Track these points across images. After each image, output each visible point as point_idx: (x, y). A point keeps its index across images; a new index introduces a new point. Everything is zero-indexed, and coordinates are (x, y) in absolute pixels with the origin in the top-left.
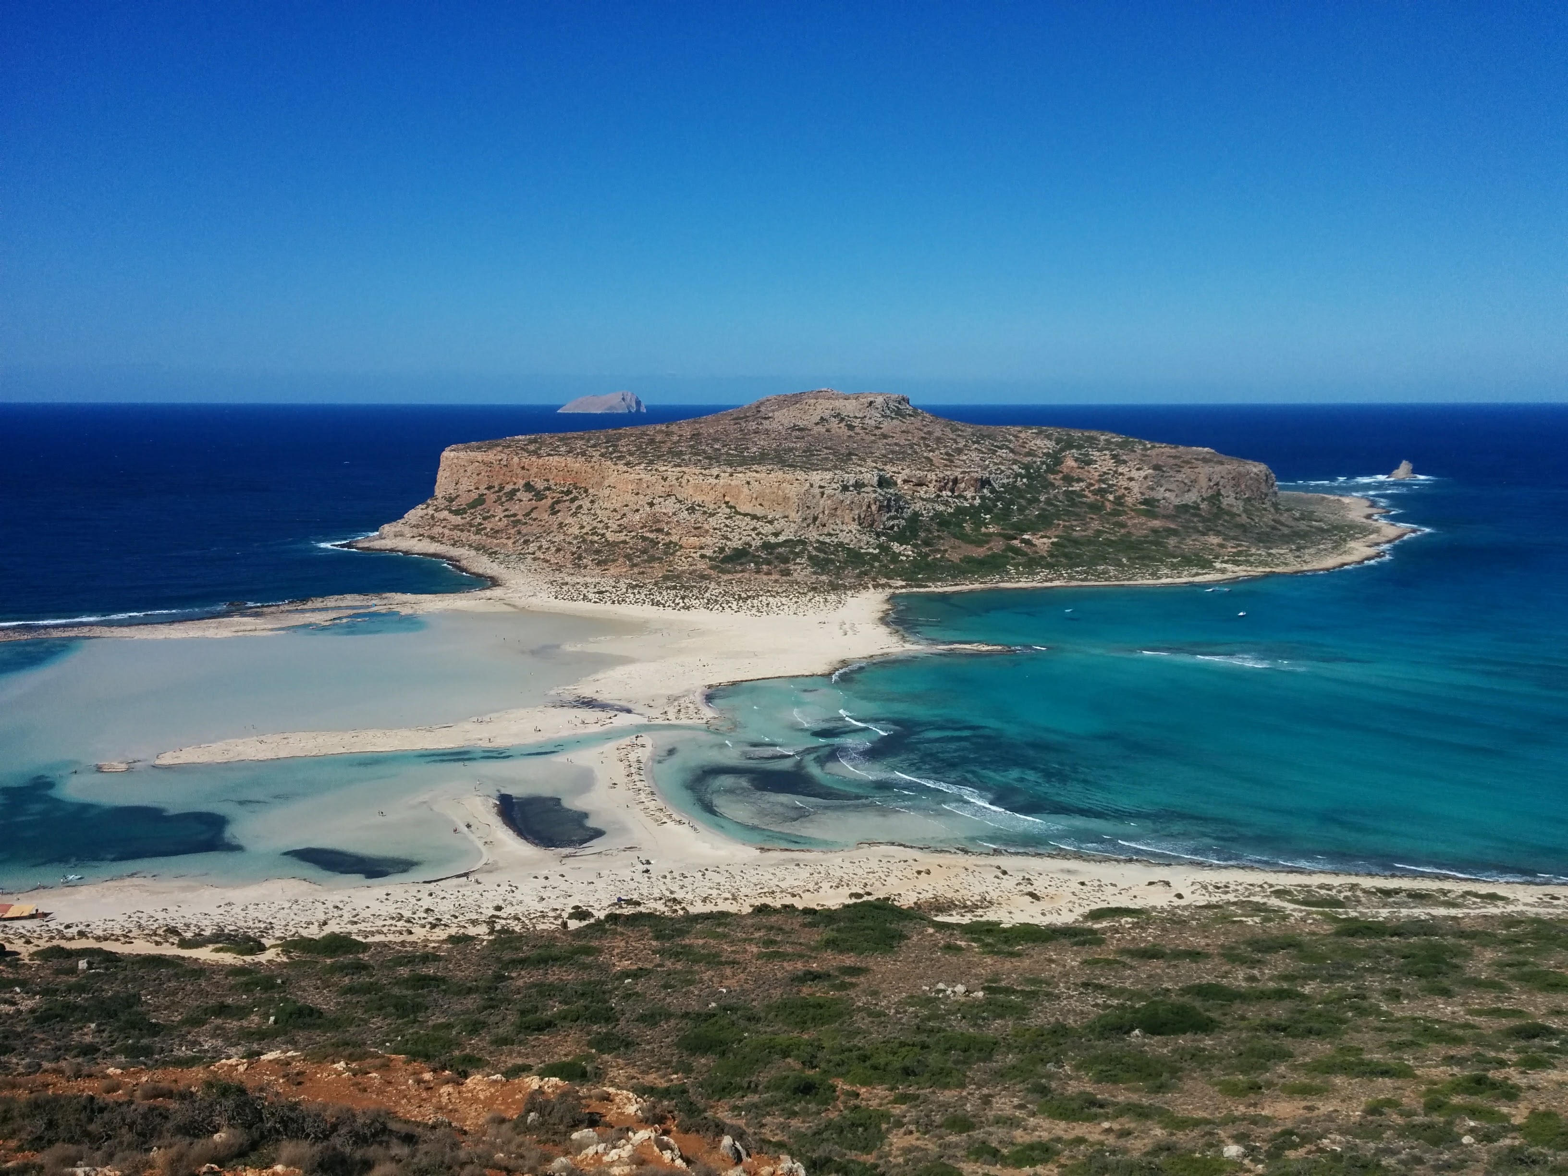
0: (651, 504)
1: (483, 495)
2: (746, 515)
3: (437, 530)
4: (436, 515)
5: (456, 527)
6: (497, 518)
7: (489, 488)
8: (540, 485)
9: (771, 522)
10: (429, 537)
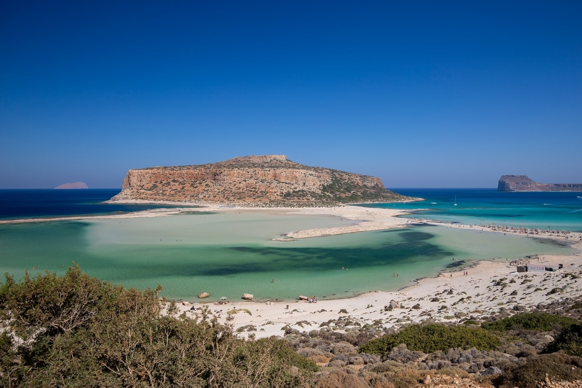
0: (245, 181)
1: (154, 185)
2: (283, 183)
3: (143, 196)
4: (139, 191)
5: (151, 195)
6: (169, 191)
7: (156, 182)
8: (180, 180)
9: (293, 184)
10: (140, 198)
